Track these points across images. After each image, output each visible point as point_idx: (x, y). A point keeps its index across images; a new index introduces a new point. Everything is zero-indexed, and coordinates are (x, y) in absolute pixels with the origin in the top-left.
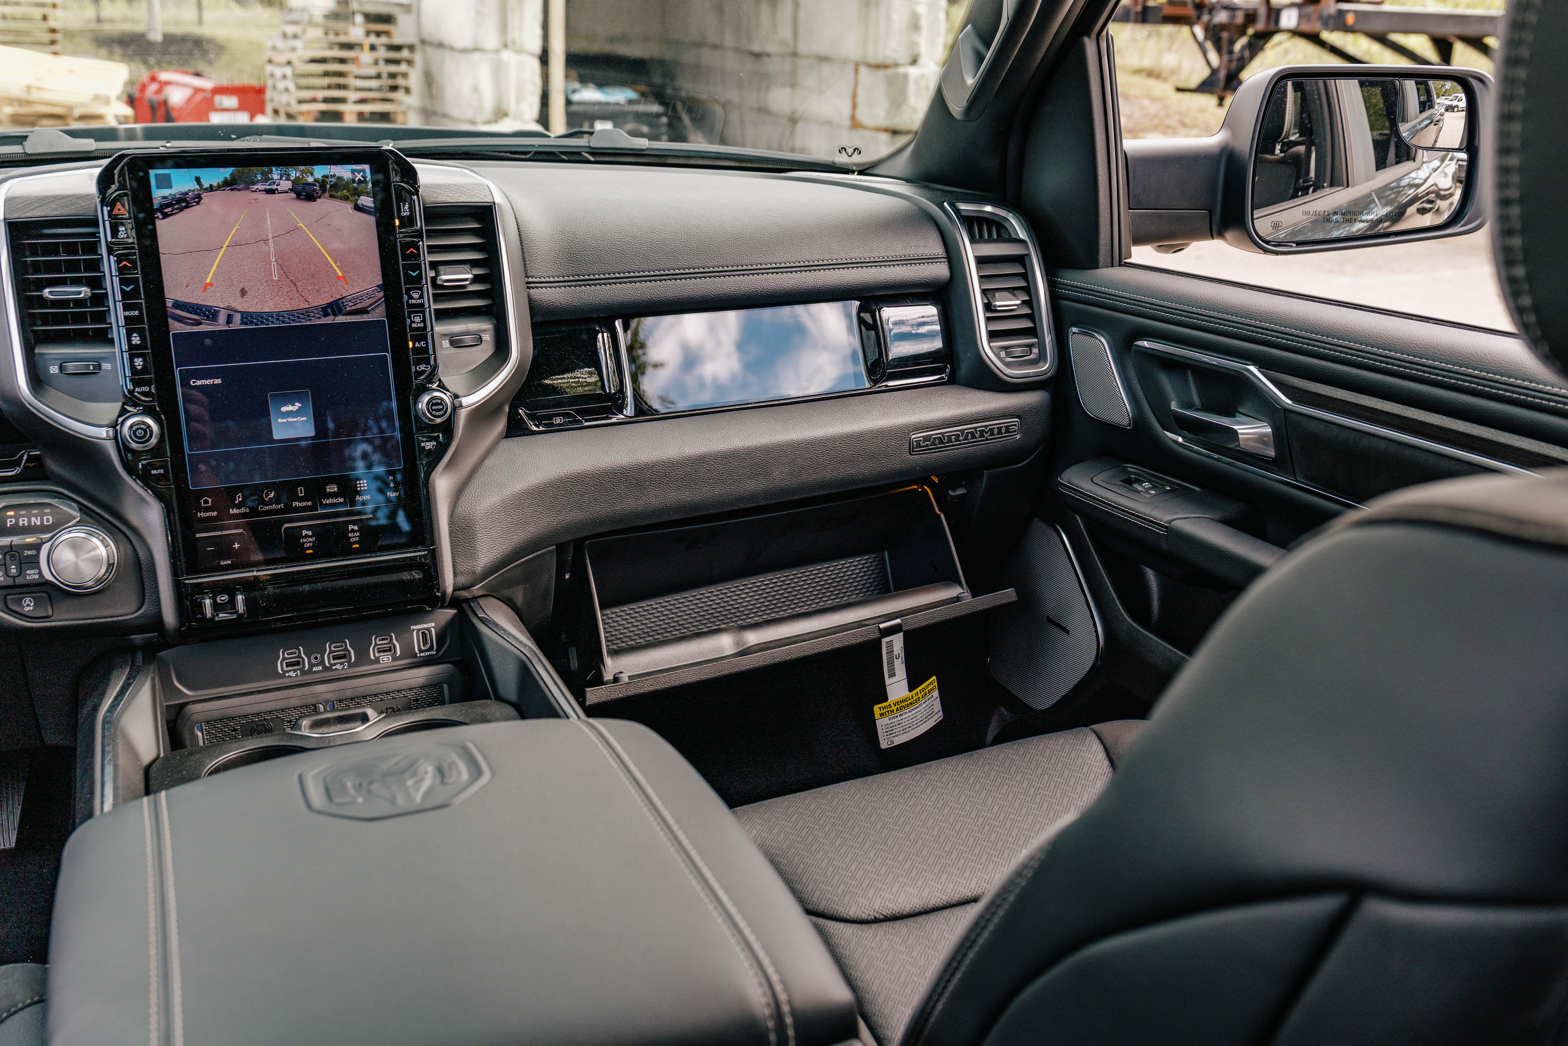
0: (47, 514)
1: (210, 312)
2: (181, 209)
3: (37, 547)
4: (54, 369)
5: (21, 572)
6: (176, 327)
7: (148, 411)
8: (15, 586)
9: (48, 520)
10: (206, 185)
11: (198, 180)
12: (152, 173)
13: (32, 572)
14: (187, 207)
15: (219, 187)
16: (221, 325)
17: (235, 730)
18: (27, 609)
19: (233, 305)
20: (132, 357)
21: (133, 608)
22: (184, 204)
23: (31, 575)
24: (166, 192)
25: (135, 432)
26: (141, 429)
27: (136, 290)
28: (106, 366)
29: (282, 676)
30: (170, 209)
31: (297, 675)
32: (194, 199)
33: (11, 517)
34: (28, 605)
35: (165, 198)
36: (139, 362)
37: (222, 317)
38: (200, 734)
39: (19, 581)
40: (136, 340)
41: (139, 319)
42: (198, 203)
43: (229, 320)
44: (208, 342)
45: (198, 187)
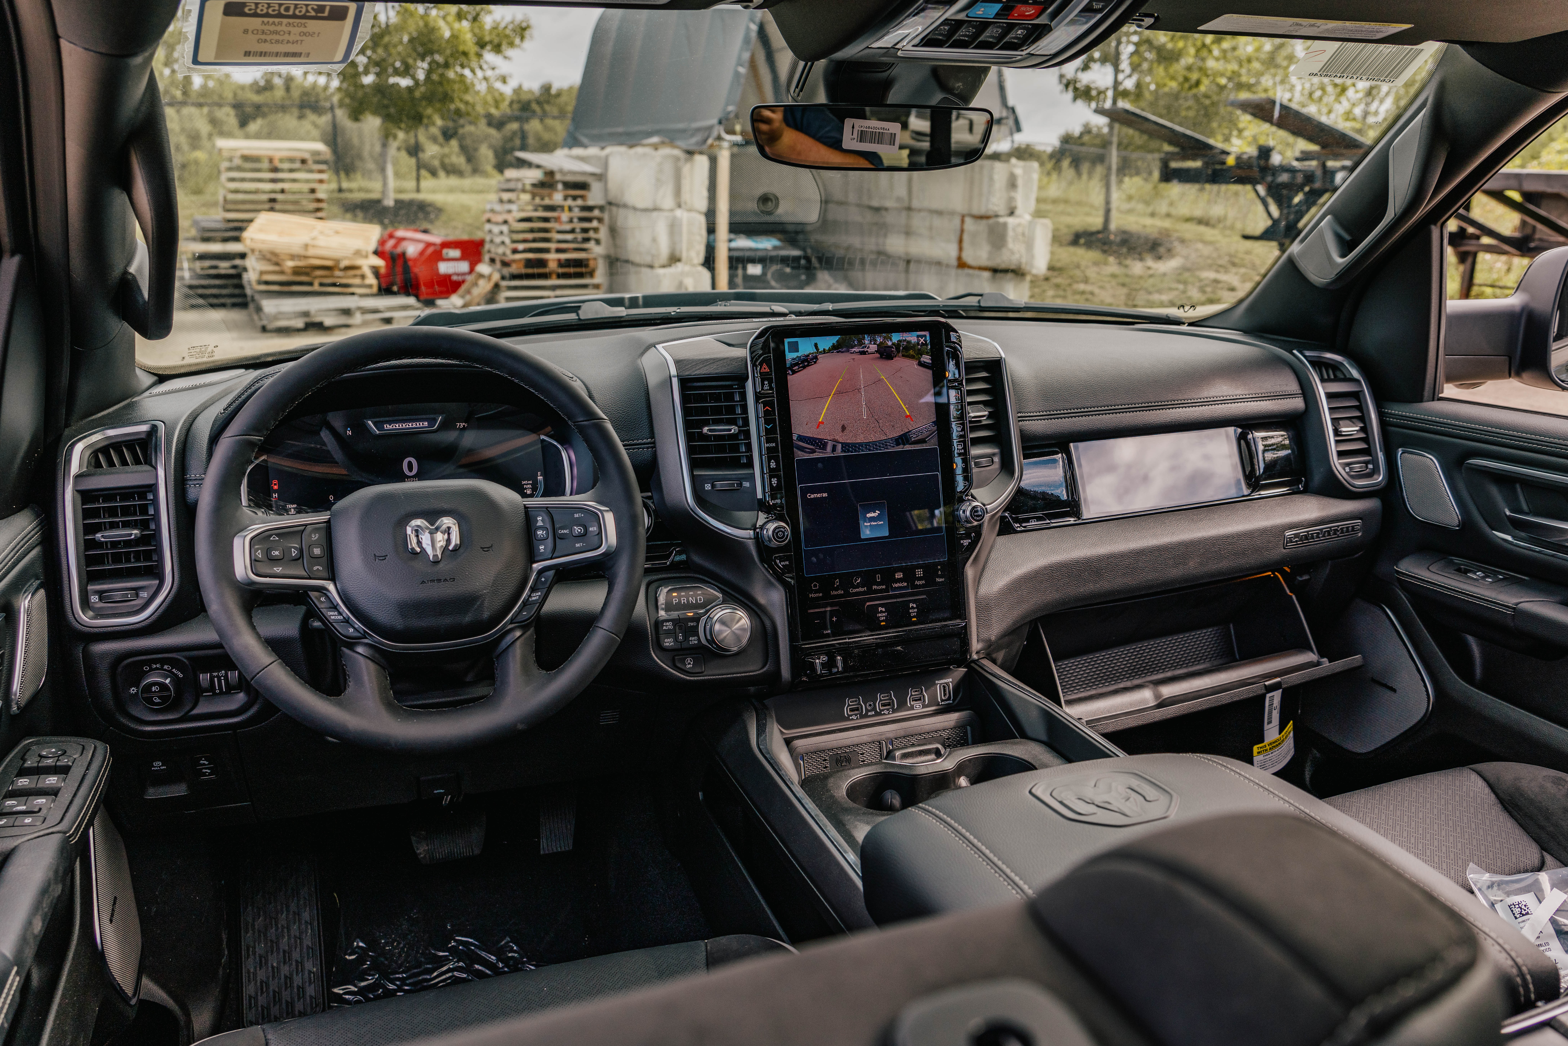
0: (699, 595)
1: (821, 443)
2: (804, 367)
3: (697, 619)
4: (708, 487)
5: (686, 638)
6: (800, 455)
7: (780, 518)
8: (682, 649)
9: (700, 600)
10: (821, 349)
11: (816, 345)
12: (786, 341)
13: (693, 638)
14: (808, 365)
15: (829, 350)
16: (828, 453)
17: (825, 760)
18: (688, 666)
19: (837, 438)
20: (771, 477)
21: (760, 666)
22: (806, 364)
23: (693, 640)
24: (794, 355)
25: (777, 534)
26: (781, 531)
27: (774, 427)
28: (746, 484)
29: (848, 719)
30: (797, 367)
31: (857, 718)
32: (812, 359)
33: (675, 597)
34: (689, 664)
35: (794, 359)
36: (774, 481)
37: (829, 448)
38: (802, 762)
39: (685, 645)
40: (773, 465)
41: (775, 449)
42: (815, 362)
43: (834, 449)
44: (820, 465)
45: (815, 351)
